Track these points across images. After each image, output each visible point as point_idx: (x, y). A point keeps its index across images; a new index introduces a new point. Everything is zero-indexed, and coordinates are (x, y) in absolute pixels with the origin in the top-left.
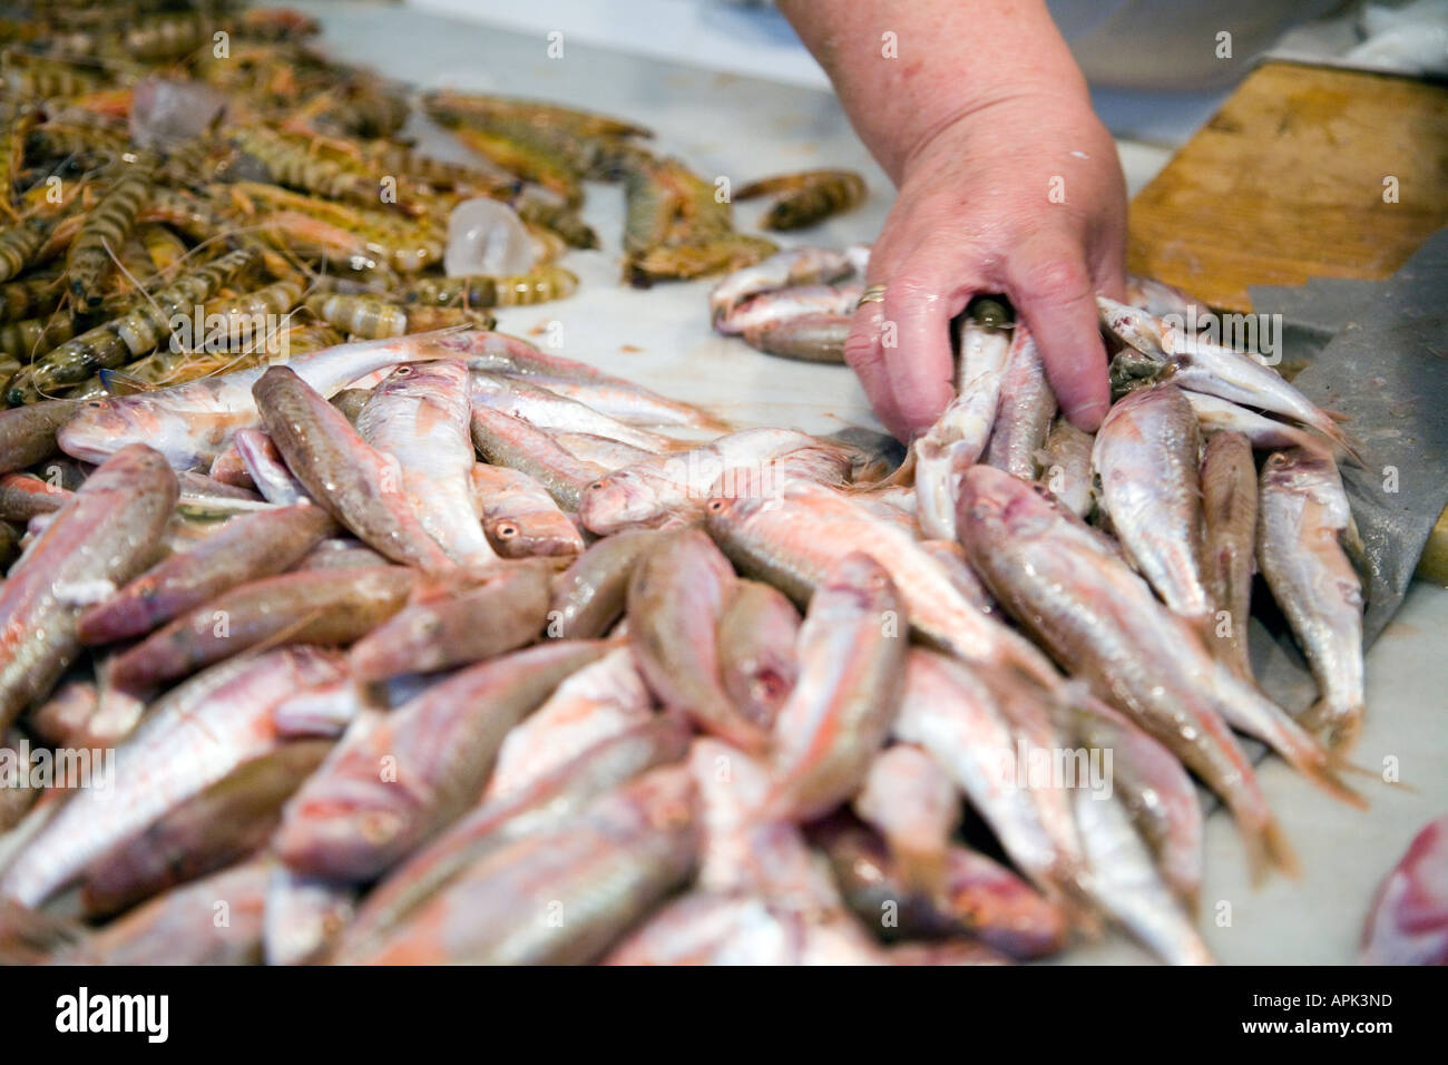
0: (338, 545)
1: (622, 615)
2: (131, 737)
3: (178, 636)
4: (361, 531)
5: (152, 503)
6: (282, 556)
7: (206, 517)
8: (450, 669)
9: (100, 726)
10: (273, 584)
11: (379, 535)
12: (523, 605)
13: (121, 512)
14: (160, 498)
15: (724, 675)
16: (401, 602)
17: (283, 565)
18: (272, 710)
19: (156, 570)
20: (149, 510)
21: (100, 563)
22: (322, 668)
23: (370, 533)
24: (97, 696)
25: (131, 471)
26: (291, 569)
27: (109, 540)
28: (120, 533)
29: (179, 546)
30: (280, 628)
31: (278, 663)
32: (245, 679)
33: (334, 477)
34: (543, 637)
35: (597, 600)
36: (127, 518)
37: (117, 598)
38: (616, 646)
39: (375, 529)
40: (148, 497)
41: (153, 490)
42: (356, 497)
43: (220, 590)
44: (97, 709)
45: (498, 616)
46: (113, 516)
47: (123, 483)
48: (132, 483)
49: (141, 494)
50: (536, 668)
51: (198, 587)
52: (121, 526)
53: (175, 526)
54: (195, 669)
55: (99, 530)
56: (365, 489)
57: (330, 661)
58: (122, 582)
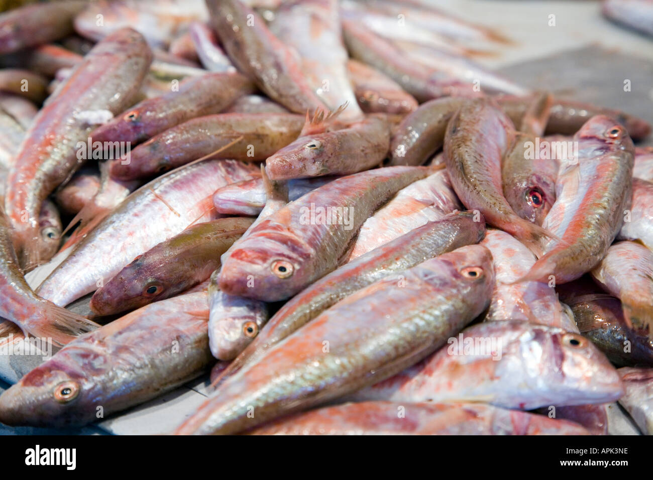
0: (256, 100)
1: (440, 150)
2: (122, 209)
3: (153, 147)
4: (274, 94)
5: (137, 64)
6: (218, 103)
7: (168, 78)
8: (327, 178)
9: (103, 201)
10: (214, 118)
11: (286, 96)
12: (375, 141)
13: (117, 68)
14: (142, 61)
15: (505, 189)
16: (295, 135)
17: (218, 108)
18: (212, 197)
19: (139, 106)
20: (135, 67)
21: (103, 99)
22: (243, 174)
23: (281, 95)
24: (101, 184)
25: (123, 43)
26: (225, 111)
27: (109, 85)
28: (116, 81)
29: (151, 94)
30: (217, 147)
31: (216, 169)
32: (195, 176)
33: (259, 59)
34: (388, 161)
35: (421, 141)
36: (120, 72)
37: (114, 122)
38: (434, 170)
39: (284, 92)
40: (134, 60)
41: (137, 55)
42: (273, 73)
43: (180, 119)
44: (99, 192)
45: (358, 146)
46: (111, 71)
47: (119, 50)
48: (124, 50)
49: (129, 57)
50: (384, 179)
51: (166, 118)
52: (117, 77)
53: (149, 83)
54: (163, 169)
55: (103, 78)
56: (278, 67)
57: (247, 170)
58: (117, 113)
